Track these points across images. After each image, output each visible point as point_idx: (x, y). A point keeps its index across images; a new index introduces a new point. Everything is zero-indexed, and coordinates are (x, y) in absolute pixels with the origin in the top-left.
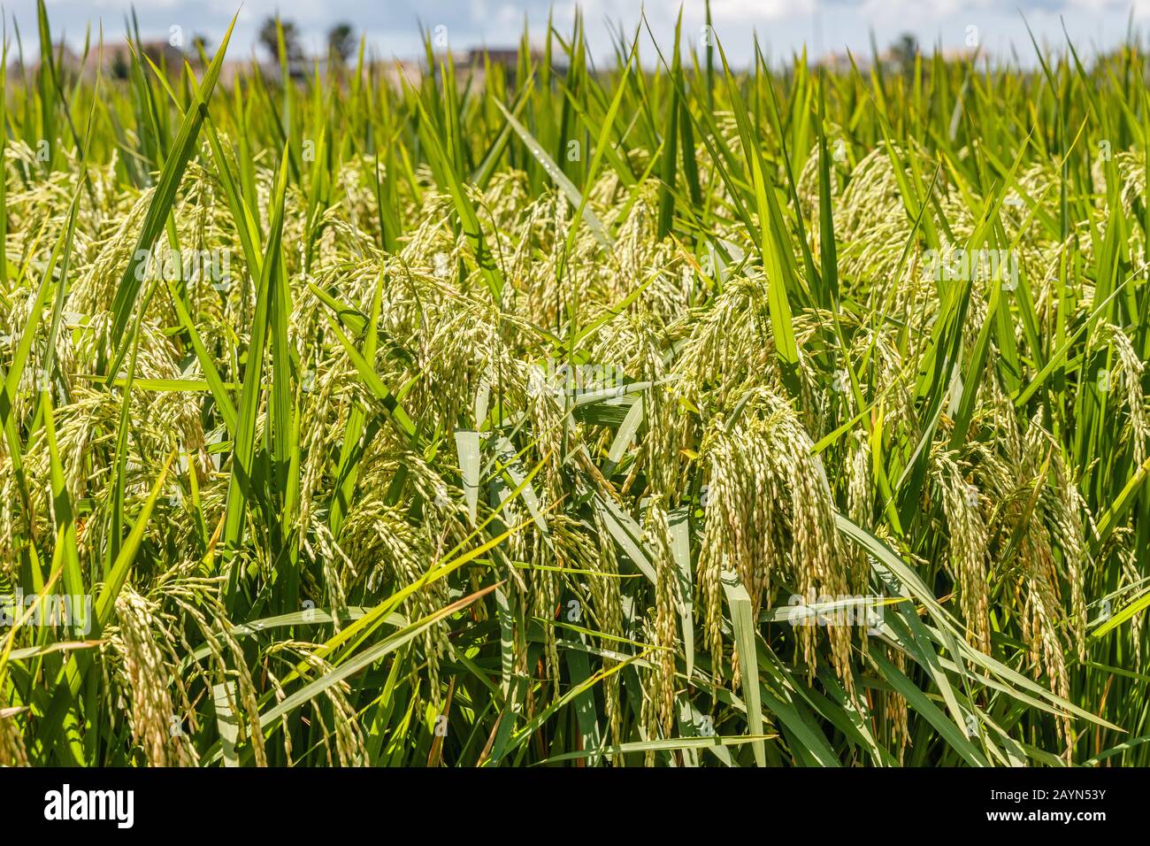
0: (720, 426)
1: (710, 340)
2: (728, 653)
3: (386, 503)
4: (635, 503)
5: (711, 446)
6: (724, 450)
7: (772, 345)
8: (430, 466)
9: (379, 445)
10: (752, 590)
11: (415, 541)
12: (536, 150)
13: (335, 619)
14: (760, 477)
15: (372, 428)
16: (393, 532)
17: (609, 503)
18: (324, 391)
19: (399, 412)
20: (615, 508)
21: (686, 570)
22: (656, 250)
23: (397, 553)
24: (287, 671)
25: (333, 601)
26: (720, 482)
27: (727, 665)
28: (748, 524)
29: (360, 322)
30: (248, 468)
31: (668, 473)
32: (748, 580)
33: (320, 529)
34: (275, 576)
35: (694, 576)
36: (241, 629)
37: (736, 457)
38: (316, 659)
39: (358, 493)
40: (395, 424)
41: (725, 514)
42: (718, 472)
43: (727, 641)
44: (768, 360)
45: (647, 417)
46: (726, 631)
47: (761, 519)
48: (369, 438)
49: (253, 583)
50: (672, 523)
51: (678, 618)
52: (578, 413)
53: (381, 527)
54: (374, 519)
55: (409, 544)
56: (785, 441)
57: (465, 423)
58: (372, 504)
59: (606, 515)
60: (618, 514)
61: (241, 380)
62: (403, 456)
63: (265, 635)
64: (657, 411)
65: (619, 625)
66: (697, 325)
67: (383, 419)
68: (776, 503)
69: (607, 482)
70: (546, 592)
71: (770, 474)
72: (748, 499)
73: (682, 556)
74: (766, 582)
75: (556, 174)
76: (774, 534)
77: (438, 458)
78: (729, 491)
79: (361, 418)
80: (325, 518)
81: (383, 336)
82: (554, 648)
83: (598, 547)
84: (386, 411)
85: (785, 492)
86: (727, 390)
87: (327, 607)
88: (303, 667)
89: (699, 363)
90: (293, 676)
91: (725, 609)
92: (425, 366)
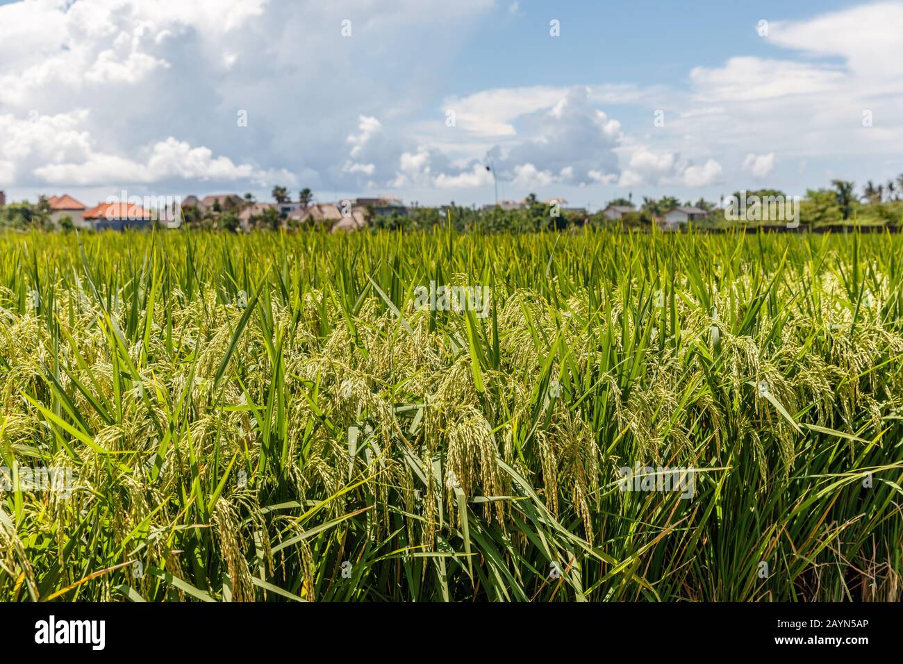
0: (453, 423)
1: (449, 384)
2: (456, 513)
3: (321, 458)
4: (420, 448)
5: (449, 431)
6: (454, 433)
7: (474, 385)
8: (339, 444)
9: (319, 433)
10: (465, 489)
11: (333, 473)
12: (382, 293)
13: (302, 506)
14: (469, 444)
15: (316, 427)
16: (324, 469)
17: (410, 452)
18: (298, 413)
19: (327, 421)
20: (411, 453)
21: (440, 482)
22: (429, 337)
23: (325, 478)
24: (283, 527)
25: (301, 498)
26: (453, 446)
27: (456, 518)
28: (464, 463)
29: (312, 385)
30: (267, 446)
31: (432, 440)
32: (463, 486)
33: (296, 469)
34: (278, 484)
35: (443, 484)
36: (265, 510)
37: (459, 435)
38: (295, 523)
39: (311, 452)
40: (325, 426)
41: (455, 460)
42: (452, 443)
43: (456, 508)
44: (472, 391)
45: (424, 414)
46: (455, 505)
47: (469, 461)
48: (315, 432)
49: (269, 486)
50: (434, 461)
51: (436, 501)
52: (397, 414)
53: (319, 467)
54: (317, 464)
55: (330, 474)
56: (479, 429)
57: (353, 423)
58: (316, 458)
59: (408, 458)
60: (413, 456)
61: (265, 405)
62: (328, 439)
63: (275, 513)
64: (428, 416)
65: (413, 502)
66: (444, 375)
67: (321, 424)
68: (475, 454)
69: (408, 442)
70: (384, 491)
71: (473, 443)
72: (464, 453)
73: (438, 475)
74: (471, 486)
75: (390, 303)
76: (474, 467)
77: (342, 440)
78: (456, 451)
79: (312, 423)
80: (297, 464)
81: (321, 390)
82: (387, 513)
83: (405, 470)
84: (322, 421)
85: (478, 449)
86: (456, 405)
87: (298, 501)
88: (290, 526)
89: (445, 394)
90: (286, 530)
91: (455, 497)
92: (337, 400)
